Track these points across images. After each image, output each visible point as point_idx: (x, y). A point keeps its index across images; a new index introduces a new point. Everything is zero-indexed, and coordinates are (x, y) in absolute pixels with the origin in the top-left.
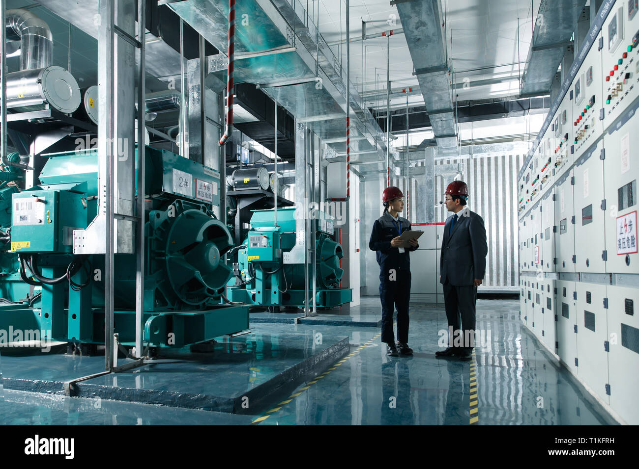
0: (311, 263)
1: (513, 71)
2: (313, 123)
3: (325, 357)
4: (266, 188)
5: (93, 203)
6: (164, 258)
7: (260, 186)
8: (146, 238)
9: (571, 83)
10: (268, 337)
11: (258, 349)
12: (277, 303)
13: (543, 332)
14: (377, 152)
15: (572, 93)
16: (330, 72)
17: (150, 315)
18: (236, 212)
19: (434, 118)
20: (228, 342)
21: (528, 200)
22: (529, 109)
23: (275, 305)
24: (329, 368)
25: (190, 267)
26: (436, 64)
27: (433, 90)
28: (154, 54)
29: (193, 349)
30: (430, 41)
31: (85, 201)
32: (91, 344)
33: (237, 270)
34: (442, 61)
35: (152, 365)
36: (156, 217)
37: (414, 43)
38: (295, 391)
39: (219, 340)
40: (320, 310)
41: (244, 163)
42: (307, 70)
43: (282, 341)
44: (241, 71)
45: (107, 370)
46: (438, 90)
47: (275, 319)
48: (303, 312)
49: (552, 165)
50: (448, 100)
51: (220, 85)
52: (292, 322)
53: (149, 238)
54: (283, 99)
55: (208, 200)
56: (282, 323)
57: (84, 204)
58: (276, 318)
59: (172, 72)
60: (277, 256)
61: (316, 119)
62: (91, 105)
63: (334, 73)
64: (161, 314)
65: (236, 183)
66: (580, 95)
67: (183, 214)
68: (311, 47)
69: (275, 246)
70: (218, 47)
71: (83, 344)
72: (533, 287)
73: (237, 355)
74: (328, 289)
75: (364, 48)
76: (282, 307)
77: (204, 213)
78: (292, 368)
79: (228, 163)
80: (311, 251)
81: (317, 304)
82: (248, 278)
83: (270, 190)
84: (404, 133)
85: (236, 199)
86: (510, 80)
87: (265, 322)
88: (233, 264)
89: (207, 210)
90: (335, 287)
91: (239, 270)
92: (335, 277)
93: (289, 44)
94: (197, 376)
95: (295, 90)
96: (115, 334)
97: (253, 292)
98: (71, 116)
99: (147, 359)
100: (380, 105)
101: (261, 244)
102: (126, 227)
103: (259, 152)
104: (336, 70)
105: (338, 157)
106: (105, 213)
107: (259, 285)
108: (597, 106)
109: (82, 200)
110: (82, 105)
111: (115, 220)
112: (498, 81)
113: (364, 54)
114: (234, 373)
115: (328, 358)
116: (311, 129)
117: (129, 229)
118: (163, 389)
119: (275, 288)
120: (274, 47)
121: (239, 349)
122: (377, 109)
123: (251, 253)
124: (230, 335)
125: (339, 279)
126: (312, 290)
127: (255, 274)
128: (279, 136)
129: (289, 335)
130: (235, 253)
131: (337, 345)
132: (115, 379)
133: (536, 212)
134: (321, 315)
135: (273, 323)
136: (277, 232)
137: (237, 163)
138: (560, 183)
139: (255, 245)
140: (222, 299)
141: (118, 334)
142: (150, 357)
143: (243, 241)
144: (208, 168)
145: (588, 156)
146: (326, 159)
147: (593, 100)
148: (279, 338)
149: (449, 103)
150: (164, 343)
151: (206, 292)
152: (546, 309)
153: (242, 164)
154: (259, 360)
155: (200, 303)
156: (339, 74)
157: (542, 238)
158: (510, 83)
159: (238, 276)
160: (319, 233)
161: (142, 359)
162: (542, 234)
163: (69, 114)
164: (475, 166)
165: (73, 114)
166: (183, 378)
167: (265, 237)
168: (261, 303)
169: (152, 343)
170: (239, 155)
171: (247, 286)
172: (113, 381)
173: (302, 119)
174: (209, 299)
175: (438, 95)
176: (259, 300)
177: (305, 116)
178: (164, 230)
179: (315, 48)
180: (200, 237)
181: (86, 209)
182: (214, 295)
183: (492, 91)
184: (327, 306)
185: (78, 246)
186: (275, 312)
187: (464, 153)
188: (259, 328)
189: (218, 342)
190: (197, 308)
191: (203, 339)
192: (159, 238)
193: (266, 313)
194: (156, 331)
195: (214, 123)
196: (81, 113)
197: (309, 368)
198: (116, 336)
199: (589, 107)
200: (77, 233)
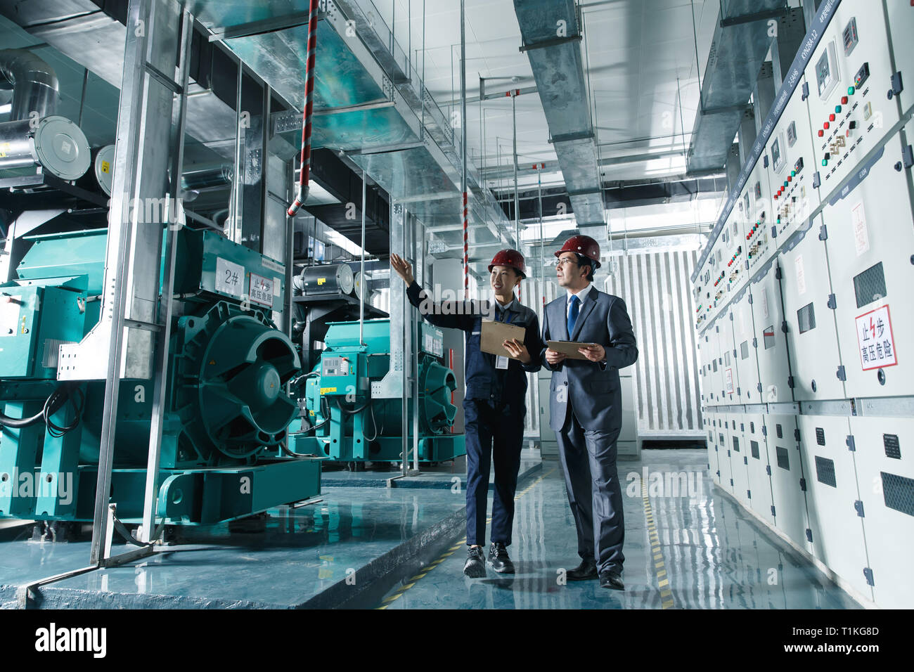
0: (411, 397)
1: (673, 145)
2: (414, 204)
3: (435, 537)
4: (348, 291)
5: (95, 305)
6: (195, 386)
7: (341, 289)
8: (170, 356)
9: (765, 147)
10: (348, 507)
11: (330, 527)
12: (362, 457)
13: (749, 492)
14: (501, 244)
15: (766, 158)
16: (439, 137)
17: (170, 475)
18: (304, 326)
19: (576, 200)
20: (287, 516)
21: (710, 307)
22: (697, 192)
23: (358, 460)
24: (441, 554)
25: (236, 401)
26: (579, 130)
27: (573, 163)
28: (199, 111)
29: (233, 528)
30: (570, 100)
31: (83, 302)
32: (72, 522)
33: (304, 408)
34: (586, 125)
35: (167, 555)
36: (188, 325)
37: (550, 102)
38: (392, 591)
39: (273, 512)
40: (424, 467)
41: (317, 260)
42: (410, 132)
43: (369, 514)
44: (319, 132)
45: (93, 563)
46: (581, 164)
47: (357, 481)
48: (398, 469)
49: (744, 255)
50: (595, 176)
51: (290, 150)
52: (383, 484)
53: (175, 356)
54: (374, 171)
55: (266, 303)
56: (368, 486)
57: (80, 307)
58: (360, 479)
59: (223, 135)
60: (362, 387)
61: (419, 198)
62: (105, 170)
63: (444, 140)
64: (187, 472)
65: (307, 284)
66: (780, 160)
67: (228, 322)
68: (414, 104)
69: (359, 374)
70: (289, 99)
71: (59, 523)
72: (727, 427)
73: (299, 536)
74: (436, 435)
75: (482, 111)
76: (368, 464)
77: (259, 322)
78: (386, 554)
79: (297, 261)
80: (411, 380)
81: (420, 458)
82: (320, 421)
83: (353, 294)
84: (536, 222)
85: (304, 307)
86: (670, 156)
87: (343, 485)
88: (298, 400)
89: (264, 318)
90: (445, 432)
91: (306, 409)
92: (446, 418)
93: (386, 97)
94: (238, 570)
95: (391, 158)
96: (110, 505)
97: (327, 440)
98: (73, 184)
99: (160, 545)
100: (505, 185)
101: (339, 370)
102: (142, 340)
103: (338, 247)
104: (447, 135)
105: (449, 251)
106: (112, 319)
107: (335, 430)
108: (808, 171)
109: (79, 301)
110: (91, 170)
111: (126, 329)
112: (656, 157)
113: (482, 119)
114: (296, 564)
115: (439, 537)
116: (411, 213)
117: (146, 342)
118: (180, 594)
119: (358, 434)
120: (366, 101)
121: (303, 527)
122: (500, 190)
123: (325, 383)
124: (291, 504)
125: (451, 421)
126: (413, 436)
127: (330, 414)
128: (368, 224)
129: (379, 504)
130: (301, 383)
131: (452, 517)
132: (105, 578)
133: (723, 323)
134: (426, 474)
135: (355, 486)
136: (363, 353)
137: (307, 260)
138: (759, 278)
139: (331, 371)
140: (280, 449)
141: (115, 504)
142: (165, 541)
143: (313, 368)
144: (268, 258)
145: (801, 237)
146: (432, 254)
147: (800, 163)
148: (364, 508)
149: (596, 180)
150: (187, 519)
151: (257, 437)
152: (751, 459)
153: (316, 261)
154: (334, 543)
155: (248, 456)
156: (450, 140)
157: (735, 356)
158: (671, 160)
159: (304, 417)
160: (422, 354)
161: (152, 545)
162: (735, 351)
163: (71, 181)
164: (630, 266)
165: (77, 181)
166: (215, 575)
167: (346, 360)
168: (338, 457)
169: (170, 519)
170: (311, 250)
171: (318, 433)
172: (101, 582)
173: (400, 198)
174: (261, 449)
175: (581, 170)
176: (335, 453)
177: (405, 196)
178: (200, 345)
179: (419, 106)
180: (252, 356)
181: (84, 314)
182: (269, 443)
183: (647, 169)
184: (434, 460)
185: (65, 368)
186: (358, 471)
187: (615, 248)
188: (334, 495)
189: (272, 516)
190: (242, 463)
191: (250, 512)
192: (191, 357)
193: (344, 473)
194: (176, 499)
195: (279, 201)
196: (89, 180)
197: (411, 554)
198: (113, 507)
199: (795, 174)
200: (65, 349)
